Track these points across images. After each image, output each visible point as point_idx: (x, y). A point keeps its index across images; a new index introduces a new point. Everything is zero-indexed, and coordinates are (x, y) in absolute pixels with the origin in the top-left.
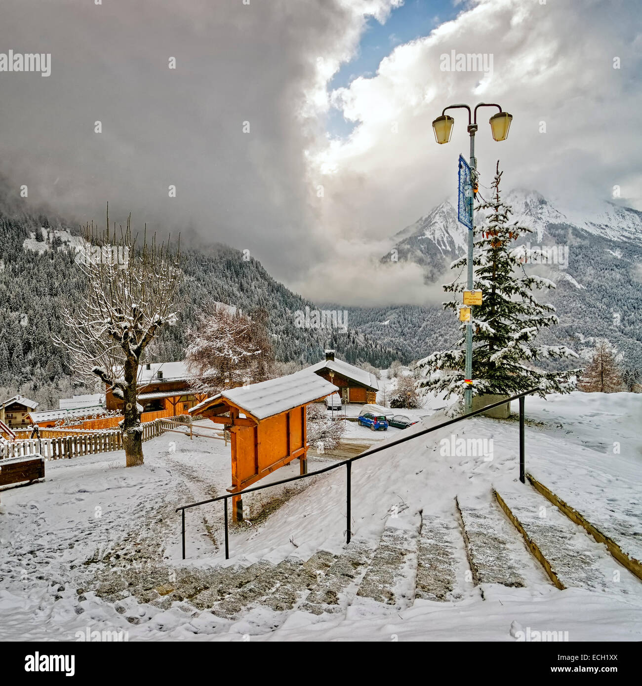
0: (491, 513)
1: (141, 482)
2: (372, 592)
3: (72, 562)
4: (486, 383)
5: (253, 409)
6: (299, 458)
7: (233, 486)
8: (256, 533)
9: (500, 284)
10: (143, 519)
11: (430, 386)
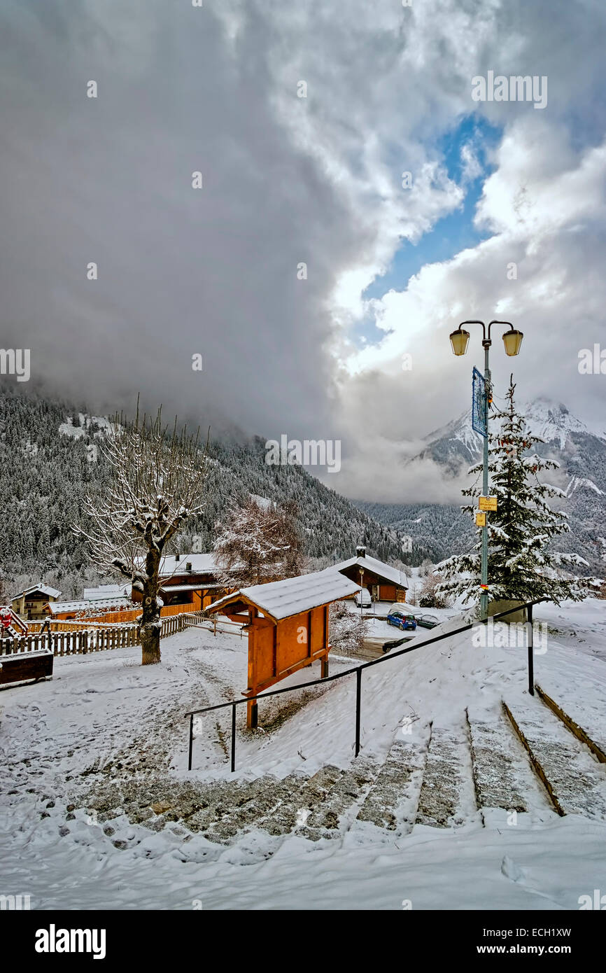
0: (499, 727)
1: (154, 682)
2: (373, 815)
3: (68, 772)
4: (501, 588)
5: (272, 609)
6: (321, 659)
7: (249, 689)
8: (269, 741)
9: (515, 491)
10: (153, 723)
11: (449, 590)
